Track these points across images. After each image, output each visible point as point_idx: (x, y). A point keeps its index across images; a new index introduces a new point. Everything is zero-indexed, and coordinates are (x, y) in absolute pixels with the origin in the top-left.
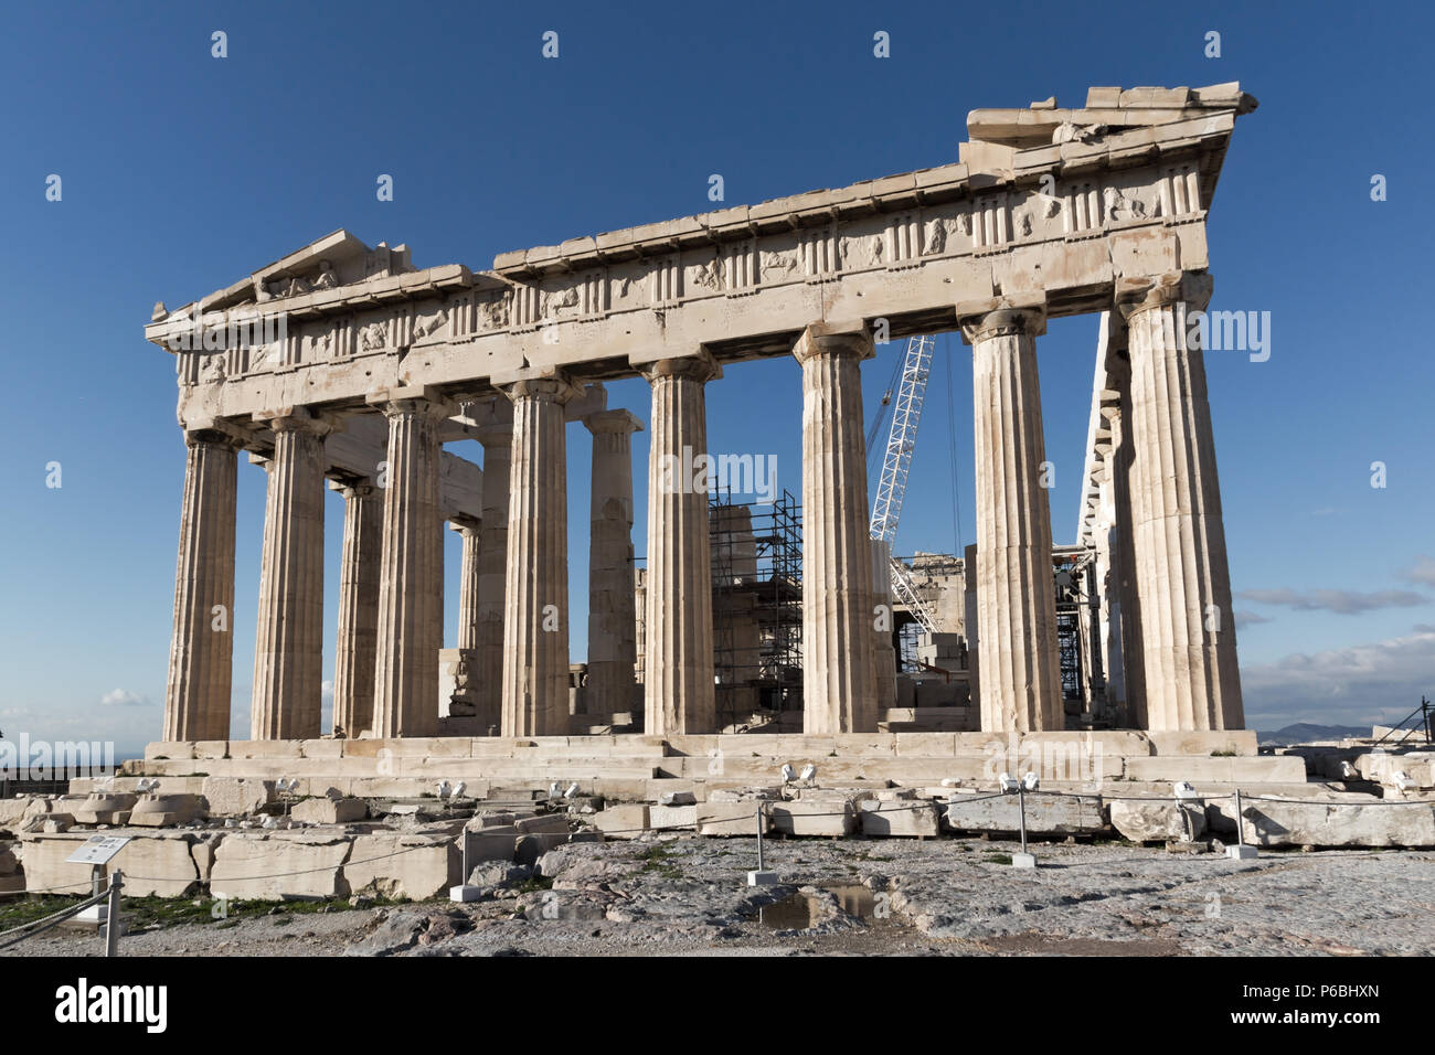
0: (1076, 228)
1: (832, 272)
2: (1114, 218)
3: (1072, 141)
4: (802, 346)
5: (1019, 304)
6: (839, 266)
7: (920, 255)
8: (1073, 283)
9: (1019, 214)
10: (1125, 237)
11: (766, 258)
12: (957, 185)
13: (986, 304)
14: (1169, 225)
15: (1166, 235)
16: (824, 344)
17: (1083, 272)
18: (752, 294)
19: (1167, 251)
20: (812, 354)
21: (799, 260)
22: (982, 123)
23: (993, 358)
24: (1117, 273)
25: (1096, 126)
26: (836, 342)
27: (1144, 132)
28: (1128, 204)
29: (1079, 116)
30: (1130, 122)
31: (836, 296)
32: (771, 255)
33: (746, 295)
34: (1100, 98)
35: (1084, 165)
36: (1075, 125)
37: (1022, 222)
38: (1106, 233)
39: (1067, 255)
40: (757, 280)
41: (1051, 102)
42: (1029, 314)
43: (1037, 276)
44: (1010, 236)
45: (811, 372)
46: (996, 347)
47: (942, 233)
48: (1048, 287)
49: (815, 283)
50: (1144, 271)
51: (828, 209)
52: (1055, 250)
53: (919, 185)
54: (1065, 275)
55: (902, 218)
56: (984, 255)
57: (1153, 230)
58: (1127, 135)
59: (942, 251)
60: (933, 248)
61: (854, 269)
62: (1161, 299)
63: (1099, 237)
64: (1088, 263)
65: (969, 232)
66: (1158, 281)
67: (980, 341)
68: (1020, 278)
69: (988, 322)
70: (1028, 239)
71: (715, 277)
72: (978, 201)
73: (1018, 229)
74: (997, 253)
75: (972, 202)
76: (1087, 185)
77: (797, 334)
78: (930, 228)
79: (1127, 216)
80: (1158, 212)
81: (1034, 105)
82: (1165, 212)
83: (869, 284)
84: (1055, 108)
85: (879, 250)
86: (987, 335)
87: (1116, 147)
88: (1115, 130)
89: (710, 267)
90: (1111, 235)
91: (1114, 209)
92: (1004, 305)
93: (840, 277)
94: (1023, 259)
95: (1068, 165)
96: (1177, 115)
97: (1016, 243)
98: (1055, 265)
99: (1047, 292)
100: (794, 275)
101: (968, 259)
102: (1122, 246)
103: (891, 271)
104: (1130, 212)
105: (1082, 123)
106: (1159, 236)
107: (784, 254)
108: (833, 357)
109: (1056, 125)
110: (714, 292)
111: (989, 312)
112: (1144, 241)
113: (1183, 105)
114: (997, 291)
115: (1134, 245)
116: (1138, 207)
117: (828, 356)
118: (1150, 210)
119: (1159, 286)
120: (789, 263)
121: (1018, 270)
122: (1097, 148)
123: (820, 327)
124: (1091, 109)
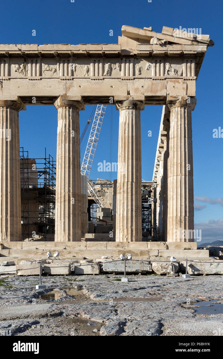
0: (156, 75)
1: (70, 76)
2: (168, 74)
3: (157, 44)
4: (58, 102)
5: (135, 99)
6: (73, 75)
7: (103, 75)
8: (154, 95)
9: (137, 66)
10: (171, 81)
11: (45, 67)
12: (117, 52)
13: (124, 97)
14: (185, 80)
15: (184, 83)
16: (66, 103)
17: (157, 91)
18: (39, 80)
19: (184, 88)
20: (61, 106)
21: (58, 69)
22: (127, 31)
23: (126, 117)
24: (168, 93)
25: (165, 41)
26: (71, 103)
27: (179, 46)
28: (173, 70)
29: (159, 36)
30: (175, 42)
31: (71, 86)
32: (46, 66)
33: (36, 80)
34: (167, 31)
35: (160, 54)
36: (158, 39)
37: (138, 70)
38: (165, 79)
39: (152, 84)
40: (41, 74)
41: (150, 28)
42: (139, 103)
43: (142, 90)
44: (134, 74)
45: (61, 113)
46: (127, 113)
47: (111, 69)
48: (145, 95)
49: (63, 80)
50: (176, 94)
51: (69, 52)
52: (148, 82)
53: (103, 49)
54: (151, 91)
55: (97, 61)
56: (125, 79)
57: (180, 80)
58: (174, 46)
59: (110, 75)
60: (107, 74)
61: (78, 77)
62: (181, 104)
63: (163, 80)
64: (159, 88)
65: (120, 70)
66: (180, 98)
67: (122, 110)
68: (137, 90)
69: (125, 104)
70: (140, 76)
71: (24, 71)
72: (124, 59)
73: (137, 72)
74: (129, 80)
75: (122, 59)
76: (160, 61)
77: (56, 98)
78: (107, 66)
79: (172, 74)
80: (182, 75)
81: (145, 28)
82: (184, 75)
83: (84, 83)
84: (152, 31)
85: (88, 71)
86: (124, 108)
87: (171, 49)
88: (171, 43)
89: (22, 66)
90: (167, 80)
91: (168, 71)
92: (131, 99)
93: (73, 79)
94: (138, 83)
95: (155, 52)
96: (190, 43)
97: (136, 77)
98: (148, 87)
99: (145, 96)
100: (55, 75)
101: (119, 80)
102: (170, 84)
103: (92, 79)
104: (173, 73)
105: (160, 38)
106: (182, 83)
107: (52, 66)
108: (69, 108)
109: (152, 37)
110: (23, 76)
111: (126, 100)
112: (177, 83)
113: (192, 39)
114: (129, 93)
115: (174, 85)
116: (176, 72)
117: (67, 108)
118: (180, 73)
119: (180, 100)
120: (54, 70)
121: (136, 87)
122: (164, 48)
123: (64, 96)
124: (163, 34)
